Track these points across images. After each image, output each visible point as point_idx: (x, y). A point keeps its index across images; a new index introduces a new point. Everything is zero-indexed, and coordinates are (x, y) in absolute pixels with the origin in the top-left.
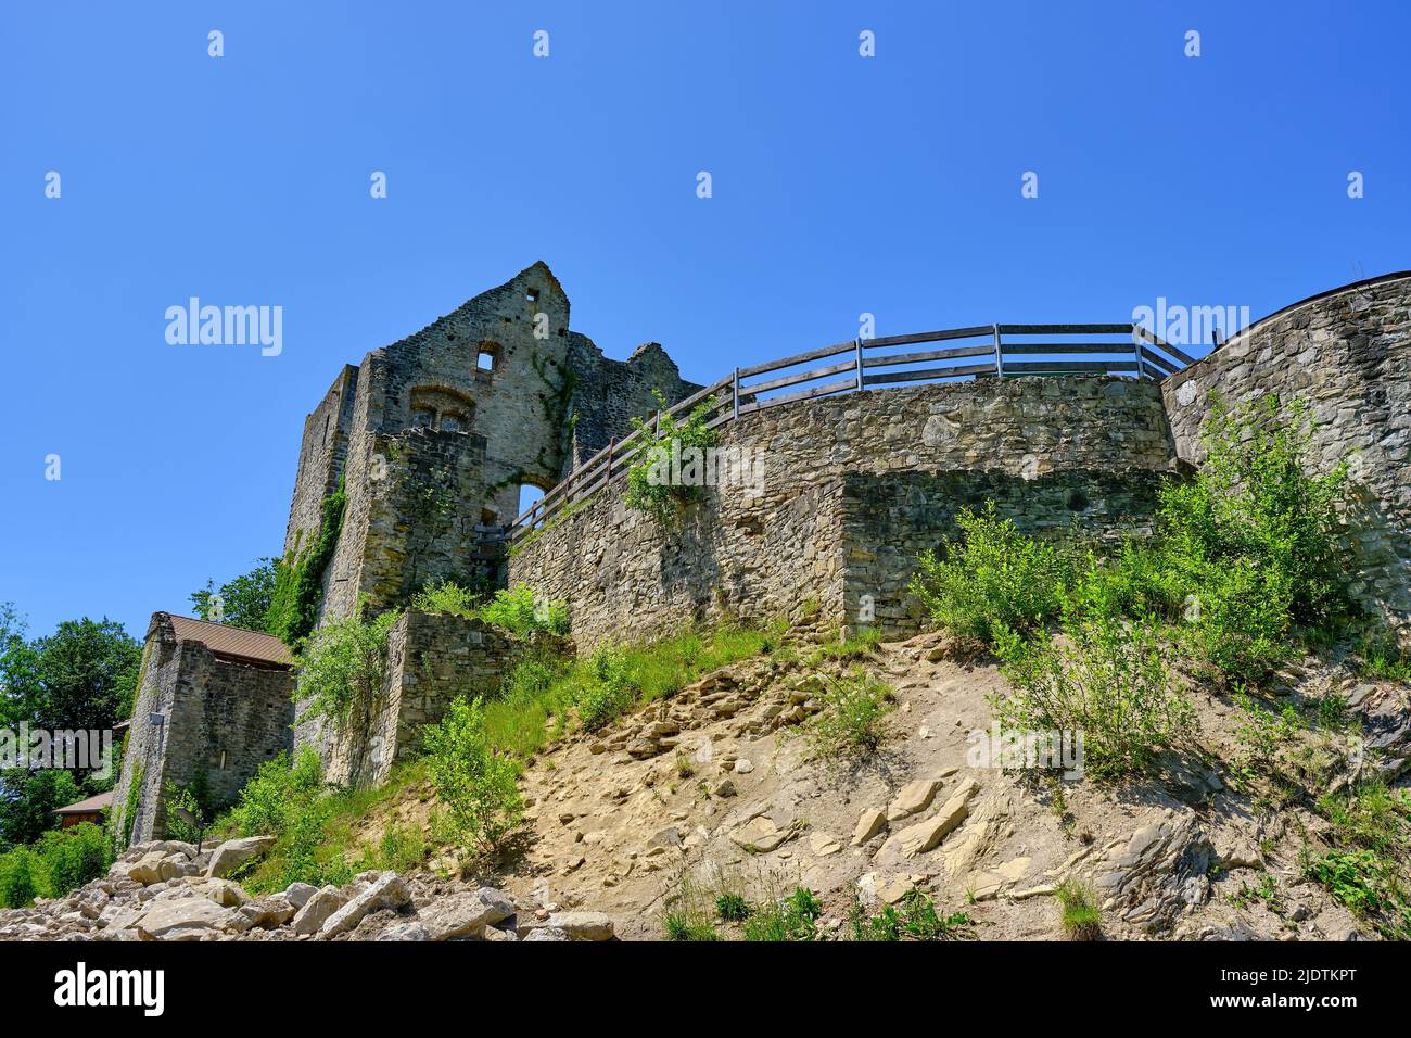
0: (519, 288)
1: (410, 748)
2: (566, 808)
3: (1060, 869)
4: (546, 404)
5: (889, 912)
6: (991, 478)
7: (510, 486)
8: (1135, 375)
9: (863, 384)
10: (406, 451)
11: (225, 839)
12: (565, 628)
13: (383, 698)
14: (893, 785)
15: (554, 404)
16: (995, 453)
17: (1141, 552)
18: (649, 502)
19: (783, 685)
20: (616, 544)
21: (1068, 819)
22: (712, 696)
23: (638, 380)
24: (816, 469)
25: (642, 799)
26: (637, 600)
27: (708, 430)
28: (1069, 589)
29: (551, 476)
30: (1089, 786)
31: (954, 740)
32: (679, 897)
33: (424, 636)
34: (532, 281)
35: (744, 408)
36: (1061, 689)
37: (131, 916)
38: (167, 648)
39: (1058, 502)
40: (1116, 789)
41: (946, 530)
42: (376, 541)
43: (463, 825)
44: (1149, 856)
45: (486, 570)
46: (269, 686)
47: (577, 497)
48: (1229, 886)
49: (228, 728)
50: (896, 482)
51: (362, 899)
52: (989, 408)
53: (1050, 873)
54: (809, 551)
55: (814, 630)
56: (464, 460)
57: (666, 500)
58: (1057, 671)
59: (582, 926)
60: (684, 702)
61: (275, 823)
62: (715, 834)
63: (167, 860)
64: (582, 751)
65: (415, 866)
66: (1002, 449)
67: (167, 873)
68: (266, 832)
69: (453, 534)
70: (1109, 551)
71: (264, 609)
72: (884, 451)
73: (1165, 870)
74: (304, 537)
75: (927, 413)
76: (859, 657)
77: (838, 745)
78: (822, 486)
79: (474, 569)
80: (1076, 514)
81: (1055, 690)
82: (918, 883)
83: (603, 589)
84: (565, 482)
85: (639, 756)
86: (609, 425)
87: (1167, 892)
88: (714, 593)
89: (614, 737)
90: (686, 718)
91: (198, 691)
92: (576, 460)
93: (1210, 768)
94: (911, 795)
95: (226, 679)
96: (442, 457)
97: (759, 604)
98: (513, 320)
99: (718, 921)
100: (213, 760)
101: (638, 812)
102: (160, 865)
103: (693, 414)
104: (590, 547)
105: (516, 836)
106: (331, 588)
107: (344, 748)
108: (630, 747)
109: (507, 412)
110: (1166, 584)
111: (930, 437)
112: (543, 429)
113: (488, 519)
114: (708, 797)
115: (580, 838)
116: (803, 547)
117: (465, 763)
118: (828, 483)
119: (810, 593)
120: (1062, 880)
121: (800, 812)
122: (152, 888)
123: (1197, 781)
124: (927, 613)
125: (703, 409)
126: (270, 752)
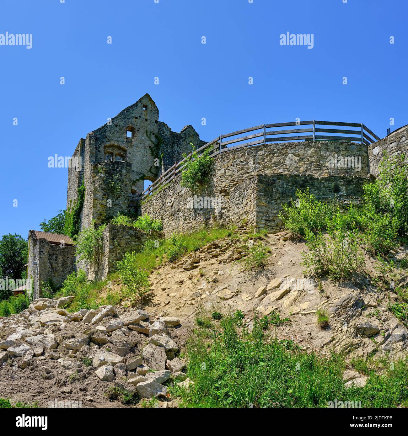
0: (140, 105)
1: (113, 269)
2: (163, 286)
3: (318, 306)
4: (151, 149)
5: (265, 317)
7: (140, 180)
8: (360, 143)
9: (265, 142)
10: (104, 169)
11: (60, 297)
12: (161, 229)
13: (103, 254)
14: (269, 279)
15: (154, 150)
16: (310, 169)
18: (189, 184)
19: (234, 247)
20: (178, 200)
21: (323, 291)
22: (211, 250)
23: (185, 140)
24: (248, 173)
25: (188, 283)
26: (185, 219)
27: (210, 158)
29: (155, 175)
30: (330, 282)
31: (289, 266)
32: (200, 313)
33: (115, 233)
34: (145, 102)
35: (223, 150)
36: (325, 251)
37: (37, 318)
38: (35, 241)
42: (96, 202)
43: (131, 291)
44: (345, 303)
45: (134, 210)
46: (67, 251)
47: (164, 183)
48: (366, 312)
49: (56, 265)
50: (275, 178)
51: (102, 313)
52: (309, 152)
53: (315, 307)
54: (245, 202)
55: (246, 229)
56: (124, 171)
57: (195, 184)
58: (324, 245)
59: (170, 321)
60: (201, 252)
61: (74, 292)
62: (211, 294)
63: (44, 303)
64: (168, 268)
65: (117, 304)
66: (313, 168)
67: (45, 307)
68: (72, 295)
69: (122, 198)
70: (345, 207)
72: (272, 167)
73: (349, 307)
74: (73, 202)
75: (287, 153)
76: (260, 238)
77: (252, 266)
78: (250, 179)
79: (130, 210)
80: (336, 194)
81: (323, 251)
82: (275, 309)
83: (174, 215)
84: (160, 178)
85: (187, 270)
86: (174, 157)
87: (349, 313)
88: (212, 216)
89: (178, 264)
90: (202, 258)
92: (163, 170)
93: (366, 278)
94: (274, 283)
95: (54, 250)
96: (116, 170)
97: (227, 220)
98: (138, 118)
99: (212, 320)
100: (53, 275)
101: (187, 287)
102: (43, 305)
103: (205, 152)
104: (169, 201)
105: (148, 294)
106: (83, 218)
107: (92, 269)
108: (184, 267)
109: (138, 153)
111: (288, 162)
112: (151, 159)
113: (133, 192)
114: (209, 283)
115: (168, 295)
116: (243, 201)
117: (131, 272)
118: (252, 178)
119: (244, 217)
120: (319, 309)
121: (239, 287)
122: (41, 311)
123: (362, 282)
124: (283, 224)
125: (209, 150)
126: (70, 272)
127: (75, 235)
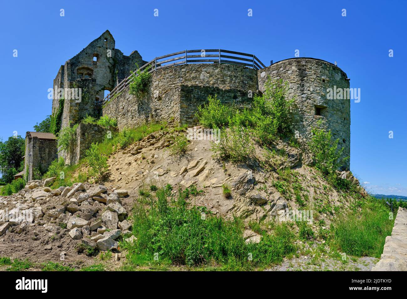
0: (102, 38)
1: (83, 155)
2: (117, 167)
3: (223, 181)
4: (110, 69)
5: (187, 189)
6: (216, 89)
7: (102, 91)
8: (252, 68)
9: (187, 62)
10: (77, 85)
11: (46, 179)
12: (116, 125)
13: (76, 145)
14: (189, 161)
15: (112, 69)
16: (217, 83)
17: (248, 111)
18: (134, 93)
19: (165, 137)
20: (127, 104)
21: (226, 170)
22: (149, 140)
23: (132, 61)
24: (174, 84)
25: (134, 164)
26: (132, 117)
27: (149, 74)
28: (231, 118)
29: (111, 87)
30: (231, 164)
31: (202, 151)
32: (142, 186)
33: (84, 129)
34: (106, 36)
35: (157, 68)
36: (227, 141)
37: (30, 196)
38: (30, 139)
39: (230, 97)
40: (236, 165)
41: (204, 101)
42: (72, 108)
43: (95, 172)
44: (242, 179)
45: (97, 112)
46: (52, 145)
47: (118, 92)
48: (257, 187)
49: (44, 155)
50: (193, 88)
51: (75, 189)
52: (216, 71)
53: (221, 182)
54: (172, 105)
55: (173, 124)
56: (91, 85)
57: (139, 92)
58: (226, 137)
59: (121, 193)
60: (143, 142)
61: (56, 174)
62: (150, 172)
63: (35, 184)
64: (121, 153)
65: (85, 181)
66: (219, 82)
67: (36, 186)
68: (54, 176)
69: (89, 104)
70: (241, 110)
71: (49, 127)
72: (191, 80)
73: (245, 183)
74: (56, 109)
75: (201, 71)
76: (182, 131)
77: (177, 152)
78: (176, 88)
79: (95, 112)
80: (234, 100)
81: (225, 141)
82: (193, 183)
83: (124, 115)
84: (115, 89)
85: (133, 154)
86: (125, 73)
87: (245, 187)
88: (150, 115)
89: (128, 150)
90: (144, 145)
91: (37, 148)
92: (117, 83)
93: (257, 162)
94: (192, 164)
95: (43, 144)
96: (85, 85)
97: (160, 118)
98: (101, 47)
99: (150, 191)
100: (42, 162)
101: (133, 167)
102: (34, 185)
103: (145, 69)
104: (121, 105)
105: (107, 173)
106: (63, 120)
107: (69, 157)
108: (131, 152)
109: (101, 72)
110: (252, 119)
111: (202, 77)
112: (109, 75)
113: (97, 99)
114: (149, 164)
115: (120, 173)
116: (171, 104)
117: (95, 158)
118: (177, 88)
119: (172, 115)
120: (224, 183)
121: (168, 167)
122: (33, 190)
123: (254, 164)
124: (198, 121)
125: (147, 68)
126: (53, 159)
127: (57, 132)
